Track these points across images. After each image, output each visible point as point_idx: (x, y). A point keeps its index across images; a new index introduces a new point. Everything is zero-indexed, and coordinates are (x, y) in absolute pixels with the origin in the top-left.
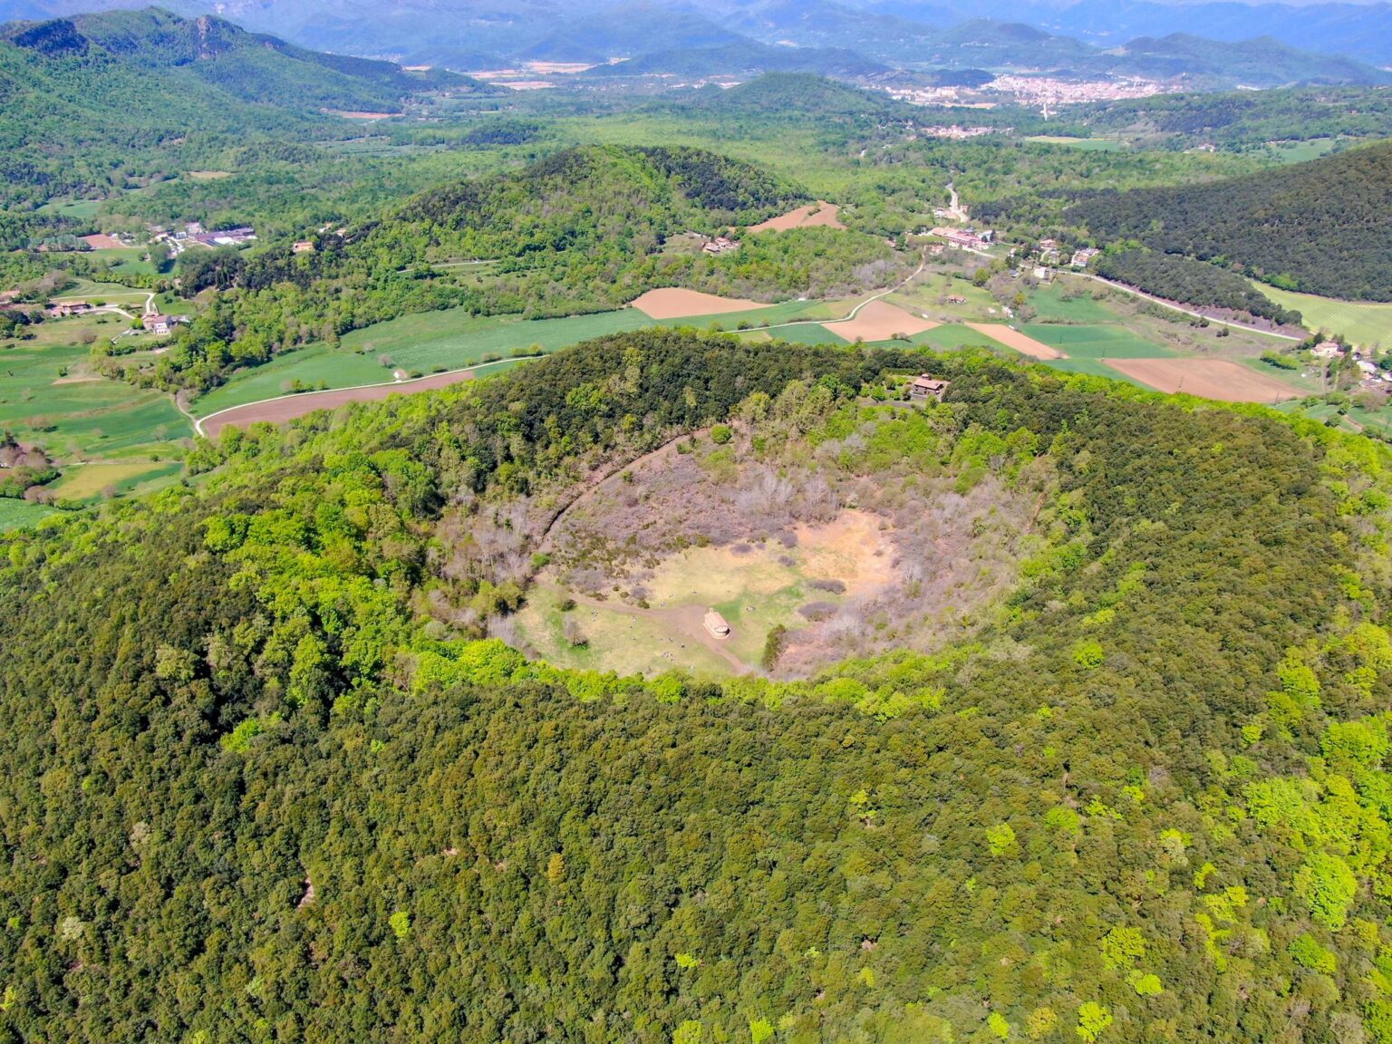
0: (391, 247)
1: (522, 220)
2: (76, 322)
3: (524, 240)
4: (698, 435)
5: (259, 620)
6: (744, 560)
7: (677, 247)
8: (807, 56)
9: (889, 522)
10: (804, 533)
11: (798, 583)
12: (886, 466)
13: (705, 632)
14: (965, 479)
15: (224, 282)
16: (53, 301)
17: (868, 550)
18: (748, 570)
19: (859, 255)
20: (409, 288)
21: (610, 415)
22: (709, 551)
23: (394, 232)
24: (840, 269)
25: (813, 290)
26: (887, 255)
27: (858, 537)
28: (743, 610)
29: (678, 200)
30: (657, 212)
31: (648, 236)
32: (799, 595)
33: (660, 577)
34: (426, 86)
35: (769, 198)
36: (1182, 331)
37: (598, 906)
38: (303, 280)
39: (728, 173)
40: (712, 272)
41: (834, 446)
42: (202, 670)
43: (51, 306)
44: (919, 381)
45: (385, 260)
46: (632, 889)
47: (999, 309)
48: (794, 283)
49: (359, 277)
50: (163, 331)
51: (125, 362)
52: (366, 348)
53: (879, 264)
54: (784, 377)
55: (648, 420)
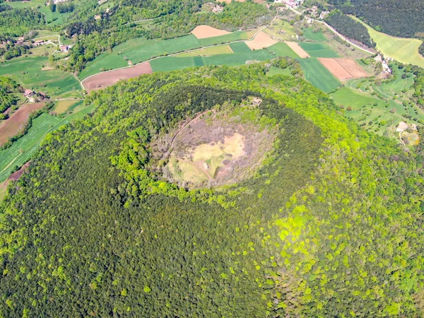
0: (122, 16)
1: (159, 4)
2: (41, 47)
3: (160, 12)
4: (204, 113)
5: (126, 182)
6: (213, 147)
9: (244, 137)
10: (226, 139)
11: (223, 154)
12: (245, 122)
13: (203, 167)
14: (261, 128)
15: (78, 32)
16: (34, 40)
17: (239, 145)
18: (213, 150)
19: (257, 14)
20: (129, 31)
21: (185, 111)
22: (206, 145)
23: (123, 10)
24: (252, 19)
25: (244, 27)
27: (237, 141)
28: (212, 161)
31: (197, 6)
32: (223, 158)
33: (196, 153)
36: (343, 47)
37: (183, 236)
38: (100, 30)
40: (214, 21)
41: (233, 118)
42: (118, 192)
43: (33, 42)
44: (255, 99)
45: (121, 20)
46: (187, 234)
47: (295, 36)
48: (238, 25)
49: (115, 28)
50: (66, 52)
51: (59, 63)
52: (120, 53)
53: (264, 17)
54: (224, 100)
55: (193, 111)
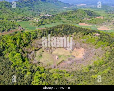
1: (70, 15)
3: (70, 17)
7: (84, 19)
8: (108, 4)
10: (75, 49)
11: (70, 55)
12: (88, 43)
14: (97, 47)
15: (44, 18)
17: (81, 53)
18: (66, 52)
20: (58, 20)
21: (59, 32)
22: (63, 49)
23: (59, 15)
24: (101, 23)
25: (97, 25)
26: (107, 22)
27: (81, 51)
28: (61, 56)
29: (86, 15)
30: (84, 16)
31: (82, 18)
32: (69, 57)
33: (55, 51)
34: (71, 5)
35: (96, 15)
38: (50, 19)
39: (92, 13)
40: (87, 22)
41: (82, 40)
43: (31, 19)
44: (96, 34)
45: (57, 18)
48: (95, 24)
49: (54, 19)
50: (38, 21)
51: (34, 23)
52: (53, 25)
53: (106, 23)
54: (79, 31)
55: (63, 34)
